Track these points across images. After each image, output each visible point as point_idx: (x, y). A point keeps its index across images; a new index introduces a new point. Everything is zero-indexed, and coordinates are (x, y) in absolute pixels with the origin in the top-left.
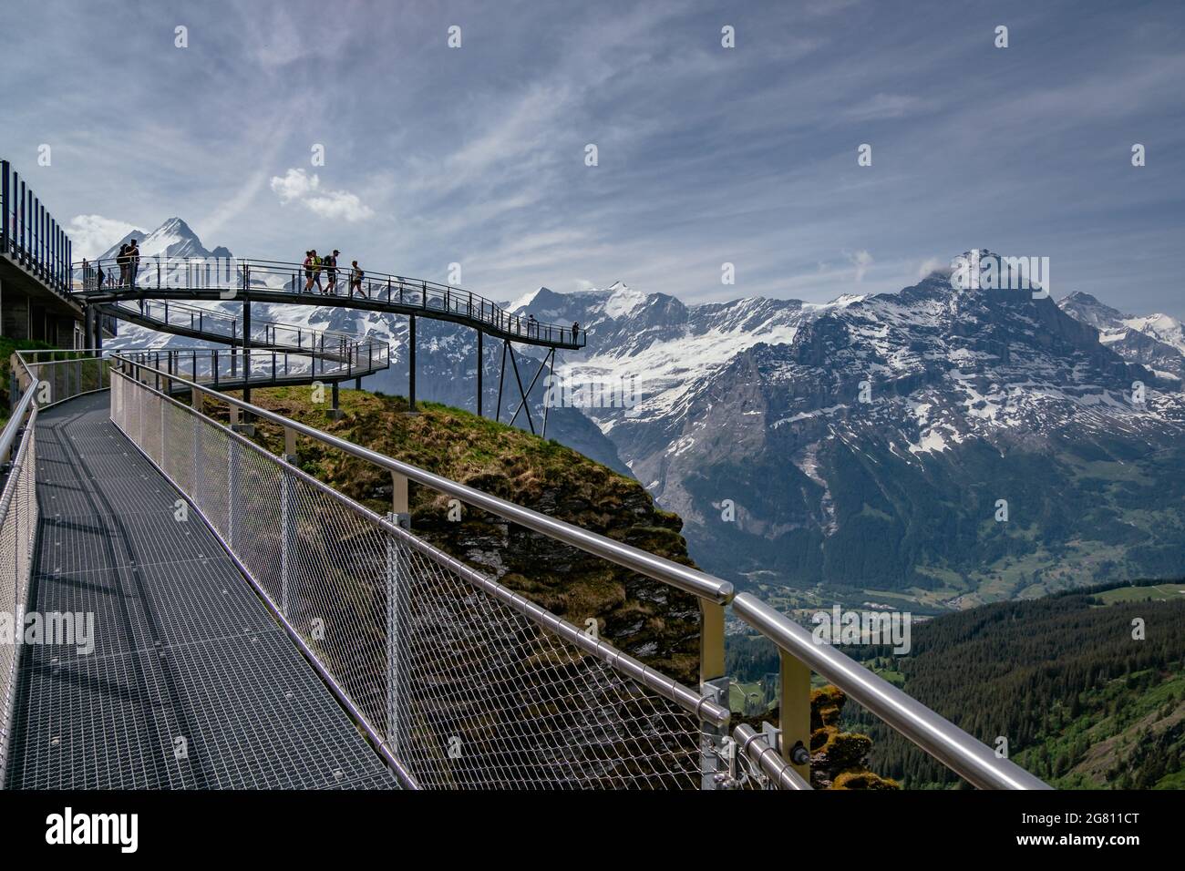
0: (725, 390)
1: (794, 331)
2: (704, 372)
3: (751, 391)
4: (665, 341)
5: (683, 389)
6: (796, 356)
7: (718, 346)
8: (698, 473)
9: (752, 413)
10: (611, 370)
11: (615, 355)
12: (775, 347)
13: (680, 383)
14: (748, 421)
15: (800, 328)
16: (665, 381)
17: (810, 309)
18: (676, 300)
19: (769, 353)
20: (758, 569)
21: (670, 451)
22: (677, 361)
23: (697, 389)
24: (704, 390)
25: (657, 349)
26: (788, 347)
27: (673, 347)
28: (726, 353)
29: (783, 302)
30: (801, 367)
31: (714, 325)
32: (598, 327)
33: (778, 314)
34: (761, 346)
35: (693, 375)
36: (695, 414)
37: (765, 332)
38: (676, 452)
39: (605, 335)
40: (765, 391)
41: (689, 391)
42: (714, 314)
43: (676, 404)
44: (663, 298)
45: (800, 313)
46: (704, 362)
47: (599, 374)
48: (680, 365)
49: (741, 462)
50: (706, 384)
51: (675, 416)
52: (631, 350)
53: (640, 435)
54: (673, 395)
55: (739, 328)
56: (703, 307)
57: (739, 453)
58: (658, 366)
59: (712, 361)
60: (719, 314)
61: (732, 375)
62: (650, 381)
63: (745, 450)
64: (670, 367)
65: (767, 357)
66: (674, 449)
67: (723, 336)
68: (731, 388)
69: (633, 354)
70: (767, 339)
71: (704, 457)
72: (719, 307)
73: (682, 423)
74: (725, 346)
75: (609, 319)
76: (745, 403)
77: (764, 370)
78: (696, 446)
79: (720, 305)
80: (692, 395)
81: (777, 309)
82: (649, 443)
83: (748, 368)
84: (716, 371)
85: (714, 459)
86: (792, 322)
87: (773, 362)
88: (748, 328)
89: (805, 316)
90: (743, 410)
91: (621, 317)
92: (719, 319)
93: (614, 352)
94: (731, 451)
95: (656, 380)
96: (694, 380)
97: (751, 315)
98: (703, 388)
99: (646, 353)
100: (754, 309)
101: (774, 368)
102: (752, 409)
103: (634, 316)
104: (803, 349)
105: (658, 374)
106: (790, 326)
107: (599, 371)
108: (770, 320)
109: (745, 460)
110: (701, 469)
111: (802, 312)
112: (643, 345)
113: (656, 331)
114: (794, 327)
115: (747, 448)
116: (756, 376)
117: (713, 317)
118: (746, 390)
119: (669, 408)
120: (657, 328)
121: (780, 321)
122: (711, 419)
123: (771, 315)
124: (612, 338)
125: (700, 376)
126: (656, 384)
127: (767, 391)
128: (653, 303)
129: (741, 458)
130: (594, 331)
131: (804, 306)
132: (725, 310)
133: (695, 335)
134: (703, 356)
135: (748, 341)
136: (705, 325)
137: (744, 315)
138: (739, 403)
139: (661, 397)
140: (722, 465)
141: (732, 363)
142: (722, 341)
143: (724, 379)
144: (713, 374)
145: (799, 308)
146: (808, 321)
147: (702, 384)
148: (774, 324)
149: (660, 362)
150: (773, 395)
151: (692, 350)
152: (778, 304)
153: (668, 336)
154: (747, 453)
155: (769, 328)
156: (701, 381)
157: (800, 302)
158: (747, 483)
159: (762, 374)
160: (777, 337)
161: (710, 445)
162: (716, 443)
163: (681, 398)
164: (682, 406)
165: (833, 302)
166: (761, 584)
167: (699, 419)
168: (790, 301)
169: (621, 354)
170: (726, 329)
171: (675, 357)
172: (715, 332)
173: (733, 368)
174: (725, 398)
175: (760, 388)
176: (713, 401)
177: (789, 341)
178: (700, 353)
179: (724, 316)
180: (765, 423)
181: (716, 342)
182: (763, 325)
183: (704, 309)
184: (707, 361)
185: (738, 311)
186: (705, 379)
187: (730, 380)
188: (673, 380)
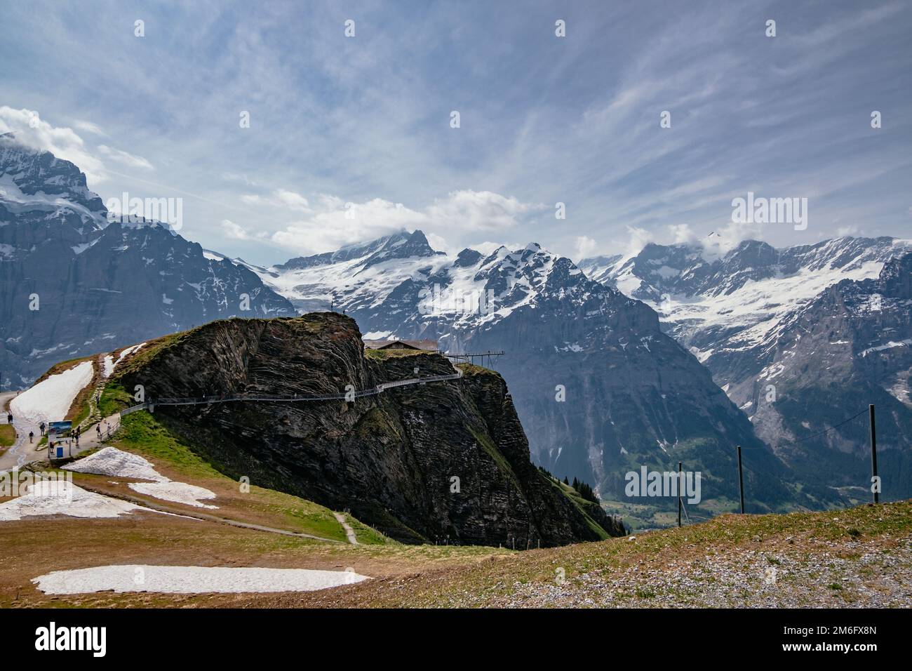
0: (812, 322)
2: (794, 306)
3: (838, 324)
4: (757, 280)
5: (774, 322)
6: (883, 290)
7: (807, 283)
8: (788, 395)
9: (839, 342)
10: (708, 307)
11: (712, 294)
13: (771, 317)
14: (835, 349)
15: (886, 264)
16: (757, 315)
18: (766, 245)
19: (855, 288)
20: (849, 485)
21: (762, 376)
22: (768, 297)
23: (787, 321)
24: (794, 322)
25: (750, 287)
26: (874, 281)
27: (765, 286)
28: (816, 288)
31: (803, 265)
32: (696, 272)
33: (868, 251)
34: (846, 282)
35: (784, 310)
36: (785, 344)
37: (854, 268)
38: (767, 377)
39: (703, 277)
41: (780, 324)
42: (803, 255)
43: (768, 335)
44: (754, 245)
45: (891, 249)
46: (794, 298)
47: (699, 311)
48: (771, 301)
49: (829, 386)
50: (796, 317)
51: (767, 346)
52: (726, 290)
53: (735, 363)
54: (764, 328)
55: (828, 265)
56: (793, 249)
57: (827, 379)
58: (751, 303)
59: (801, 297)
60: (808, 254)
61: (819, 309)
62: (743, 316)
63: (833, 377)
64: (762, 302)
66: (765, 374)
67: (813, 274)
68: (818, 321)
69: (728, 293)
70: (855, 275)
71: (793, 382)
72: (808, 248)
73: (773, 352)
74: (814, 283)
75: (705, 264)
76: (832, 333)
77: (850, 303)
78: (786, 372)
79: (808, 246)
80: (783, 327)
81: (866, 247)
82: (744, 369)
83: (834, 303)
84: (805, 305)
85: (803, 383)
87: (860, 296)
88: (837, 265)
89: (897, 251)
90: (830, 340)
91: (715, 262)
92: (808, 259)
93: (712, 292)
94: (820, 376)
95: (749, 315)
96: (784, 314)
97: (839, 253)
98: (792, 320)
99: (739, 292)
100: (842, 248)
101: (861, 302)
102: (839, 339)
103: (728, 261)
105: (752, 309)
107: (698, 309)
108: (859, 257)
109: (833, 385)
110: (791, 393)
111: (893, 248)
112: (737, 285)
113: (748, 272)
115: (835, 374)
116: (842, 309)
117: (803, 257)
118: (832, 321)
119: (761, 339)
120: (749, 269)
121: (870, 258)
122: (799, 349)
123: (860, 253)
124: (709, 280)
125: (791, 310)
126: (749, 318)
127: (853, 323)
128: (745, 249)
129: (829, 383)
130: (693, 275)
131: (895, 242)
132: (814, 251)
133: (785, 274)
134: (793, 292)
135: (838, 276)
136: (795, 265)
137: (833, 254)
138: (827, 334)
139: (753, 329)
140: (810, 389)
141: (819, 298)
142: (811, 278)
143: (812, 313)
144: (802, 308)
145: (890, 244)
146: (898, 256)
147: (792, 317)
148: (863, 260)
149: (752, 299)
150: (860, 326)
151: (783, 287)
152: (868, 242)
153: (759, 276)
154: (835, 379)
155: (859, 264)
156: (791, 314)
157: (891, 239)
158: (836, 406)
159: (849, 308)
160: (868, 272)
161: (799, 371)
162: (805, 369)
163: (772, 330)
164: (773, 337)
166: (852, 498)
167: (788, 348)
168: (881, 239)
169: (718, 293)
170: (816, 267)
171: (766, 294)
172: (805, 270)
173: (820, 302)
174: (813, 329)
175: (847, 319)
176: (802, 332)
177: (876, 276)
178: (790, 289)
179: (813, 256)
180: (853, 352)
181: (806, 279)
182: (853, 262)
183: (793, 251)
184: (798, 297)
185: (826, 251)
186: (795, 313)
187: (817, 314)
188: (765, 314)
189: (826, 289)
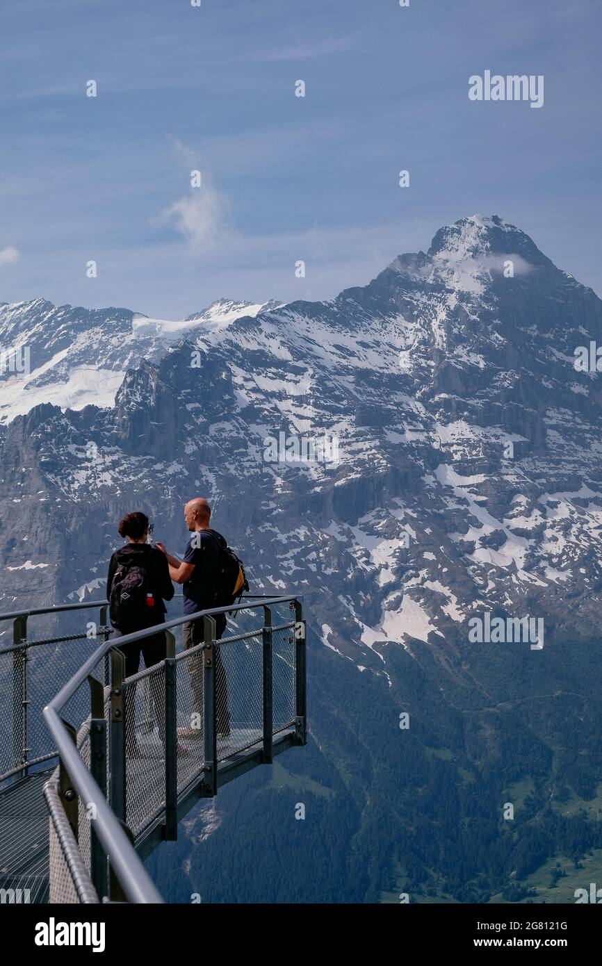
1: (117, 379)
6: (123, 435)
9: (28, 565)
12: (77, 414)
14: (19, 584)
15: (130, 372)
17: (150, 330)
26: (105, 414)
29: (93, 313)
30: (133, 459)
33: (82, 340)
34: (46, 412)
37: (53, 380)
40: (57, 516)
45: (129, 338)
65: (60, 436)
76: (12, 543)
86: (113, 358)
87: (72, 448)
89: (140, 346)
90: (7, 560)
101: (75, 463)
102: (27, 556)
104: (138, 419)
106: (107, 367)
111: (133, 337)
114: (118, 368)
118: (12, 512)
121: (87, 357)
123: (65, 343)
131: (138, 322)
135: (17, 400)
145: (127, 328)
146: (147, 357)
148: (72, 363)
150: (74, 525)
152: (82, 319)
155: (62, 371)
157: (129, 315)
159: (50, 477)
160: (81, 392)
165: (198, 315)
168: (109, 312)
175: (46, 507)
177: (106, 401)
180: (58, 587)
182: (52, 365)
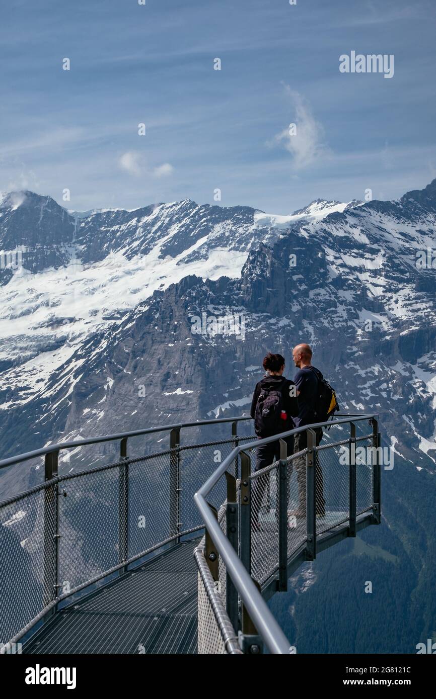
0: (135, 354)
1: (242, 258)
2: (99, 324)
3: (177, 357)
5: (65, 353)
6: (247, 298)
7: (121, 281)
9: (179, 392)
12: (214, 283)
13: (60, 342)
14: (172, 405)
15: (252, 252)
16: (36, 338)
17: (267, 222)
19: (205, 293)
22: (54, 305)
23: (89, 352)
24: (100, 354)
25: (21, 284)
26: (234, 283)
28: (135, 292)
29: (226, 210)
30: (255, 315)
31: (117, 246)
33: (218, 230)
34: (191, 282)
35: (82, 329)
36: (85, 395)
37: (197, 258)
40: (200, 357)
41: (76, 356)
42: (116, 228)
43: (54, 378)
45: (252, 228)
46: (100, 307)
48: (60, 312)
50: (104, 344)
51: (53, 399)
54: (49, 363)
55: (156, 251)
56: (98, 215)
58: (24, 314)
59: (112, 306)
60: (123, 227)
61: (146, 329)
62: (10, 340)
64: (43, 315)
65: (202, 299)
67: (131, 265)
68: (144, 352)
70: (202, 270)
72: (124, 217)
73: (64, 411)
74: (134, 281)
76: (167, 375)
79: (125, 212)
80: (81, 362)
81: (216, 221)
83: (171, 318)
84: (119, 322)
86: (240, 242)
87: (210, 307)
88: (170, 251)
89: (259, 233)
90: (164, 388)
92: (124, 236)
95: (21, 337)
96: (83, 338)
97: (174, 230)
98: (98, 350)
100: (179, 220)
102: (178, 385)
104: (258, 286)
106: (236, 249)
108: (204, 240)
111: (254, 227)
114: (243, 250)
117: (115, 232)
118: (168, 353)
119: (42, 386)
121: (221, 241)
122: (112, 404)
123: (206, 231)
125: (94, 330)
126: (20, 345)
127: (202, 356)
128: (15, 207)
131: (258, 217)
132: (134, 222)
133: (85, 262)
134: (98, 296)
135: (172, 272)
136: (101, 246)
137: (164, 230)
138: (158, 376)
139: (28, 366)
141: (145, 309)
142: (129, 273)
143: (133, 336)
144: (114, 328)
145: (250, 221)
146: (264, 242)
147: (97, 343)
148: (211, 246)
149: (27, 307)
150: (212, 363)
151: (80, 287)
152: (218, 214)
153: (39, 263)
155: (203, 252)
156: (95, 339)
157: (252, 211)
160: (217, 267)
163: (62, 368)
164: (64, 381)
165: (301, 211)
167: (92, 404)
168: (237, 209)
170: (136, 253)
171: (52, 299)
172: (117, 257)
173: (147, 318)
174: (135, 367)
175: (192, 349)
176: (116, 374)
177: (235, 274)
178: (92, 292)
179: (132, 232)
180: (201, 408)
181: (120, 274)
182: (194, 248)
183: (99, 219)
184: (105, 306)
185: (153, 223)
186: (102, 335)
187: (142, 338)
188: (49, 338)
189: (156, 292)
